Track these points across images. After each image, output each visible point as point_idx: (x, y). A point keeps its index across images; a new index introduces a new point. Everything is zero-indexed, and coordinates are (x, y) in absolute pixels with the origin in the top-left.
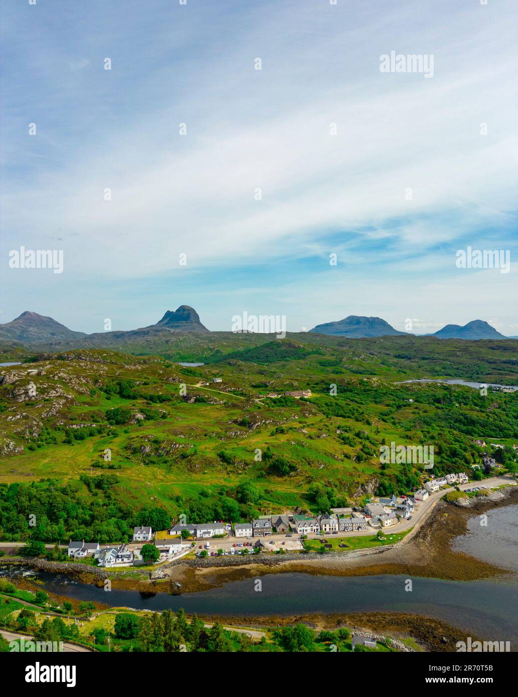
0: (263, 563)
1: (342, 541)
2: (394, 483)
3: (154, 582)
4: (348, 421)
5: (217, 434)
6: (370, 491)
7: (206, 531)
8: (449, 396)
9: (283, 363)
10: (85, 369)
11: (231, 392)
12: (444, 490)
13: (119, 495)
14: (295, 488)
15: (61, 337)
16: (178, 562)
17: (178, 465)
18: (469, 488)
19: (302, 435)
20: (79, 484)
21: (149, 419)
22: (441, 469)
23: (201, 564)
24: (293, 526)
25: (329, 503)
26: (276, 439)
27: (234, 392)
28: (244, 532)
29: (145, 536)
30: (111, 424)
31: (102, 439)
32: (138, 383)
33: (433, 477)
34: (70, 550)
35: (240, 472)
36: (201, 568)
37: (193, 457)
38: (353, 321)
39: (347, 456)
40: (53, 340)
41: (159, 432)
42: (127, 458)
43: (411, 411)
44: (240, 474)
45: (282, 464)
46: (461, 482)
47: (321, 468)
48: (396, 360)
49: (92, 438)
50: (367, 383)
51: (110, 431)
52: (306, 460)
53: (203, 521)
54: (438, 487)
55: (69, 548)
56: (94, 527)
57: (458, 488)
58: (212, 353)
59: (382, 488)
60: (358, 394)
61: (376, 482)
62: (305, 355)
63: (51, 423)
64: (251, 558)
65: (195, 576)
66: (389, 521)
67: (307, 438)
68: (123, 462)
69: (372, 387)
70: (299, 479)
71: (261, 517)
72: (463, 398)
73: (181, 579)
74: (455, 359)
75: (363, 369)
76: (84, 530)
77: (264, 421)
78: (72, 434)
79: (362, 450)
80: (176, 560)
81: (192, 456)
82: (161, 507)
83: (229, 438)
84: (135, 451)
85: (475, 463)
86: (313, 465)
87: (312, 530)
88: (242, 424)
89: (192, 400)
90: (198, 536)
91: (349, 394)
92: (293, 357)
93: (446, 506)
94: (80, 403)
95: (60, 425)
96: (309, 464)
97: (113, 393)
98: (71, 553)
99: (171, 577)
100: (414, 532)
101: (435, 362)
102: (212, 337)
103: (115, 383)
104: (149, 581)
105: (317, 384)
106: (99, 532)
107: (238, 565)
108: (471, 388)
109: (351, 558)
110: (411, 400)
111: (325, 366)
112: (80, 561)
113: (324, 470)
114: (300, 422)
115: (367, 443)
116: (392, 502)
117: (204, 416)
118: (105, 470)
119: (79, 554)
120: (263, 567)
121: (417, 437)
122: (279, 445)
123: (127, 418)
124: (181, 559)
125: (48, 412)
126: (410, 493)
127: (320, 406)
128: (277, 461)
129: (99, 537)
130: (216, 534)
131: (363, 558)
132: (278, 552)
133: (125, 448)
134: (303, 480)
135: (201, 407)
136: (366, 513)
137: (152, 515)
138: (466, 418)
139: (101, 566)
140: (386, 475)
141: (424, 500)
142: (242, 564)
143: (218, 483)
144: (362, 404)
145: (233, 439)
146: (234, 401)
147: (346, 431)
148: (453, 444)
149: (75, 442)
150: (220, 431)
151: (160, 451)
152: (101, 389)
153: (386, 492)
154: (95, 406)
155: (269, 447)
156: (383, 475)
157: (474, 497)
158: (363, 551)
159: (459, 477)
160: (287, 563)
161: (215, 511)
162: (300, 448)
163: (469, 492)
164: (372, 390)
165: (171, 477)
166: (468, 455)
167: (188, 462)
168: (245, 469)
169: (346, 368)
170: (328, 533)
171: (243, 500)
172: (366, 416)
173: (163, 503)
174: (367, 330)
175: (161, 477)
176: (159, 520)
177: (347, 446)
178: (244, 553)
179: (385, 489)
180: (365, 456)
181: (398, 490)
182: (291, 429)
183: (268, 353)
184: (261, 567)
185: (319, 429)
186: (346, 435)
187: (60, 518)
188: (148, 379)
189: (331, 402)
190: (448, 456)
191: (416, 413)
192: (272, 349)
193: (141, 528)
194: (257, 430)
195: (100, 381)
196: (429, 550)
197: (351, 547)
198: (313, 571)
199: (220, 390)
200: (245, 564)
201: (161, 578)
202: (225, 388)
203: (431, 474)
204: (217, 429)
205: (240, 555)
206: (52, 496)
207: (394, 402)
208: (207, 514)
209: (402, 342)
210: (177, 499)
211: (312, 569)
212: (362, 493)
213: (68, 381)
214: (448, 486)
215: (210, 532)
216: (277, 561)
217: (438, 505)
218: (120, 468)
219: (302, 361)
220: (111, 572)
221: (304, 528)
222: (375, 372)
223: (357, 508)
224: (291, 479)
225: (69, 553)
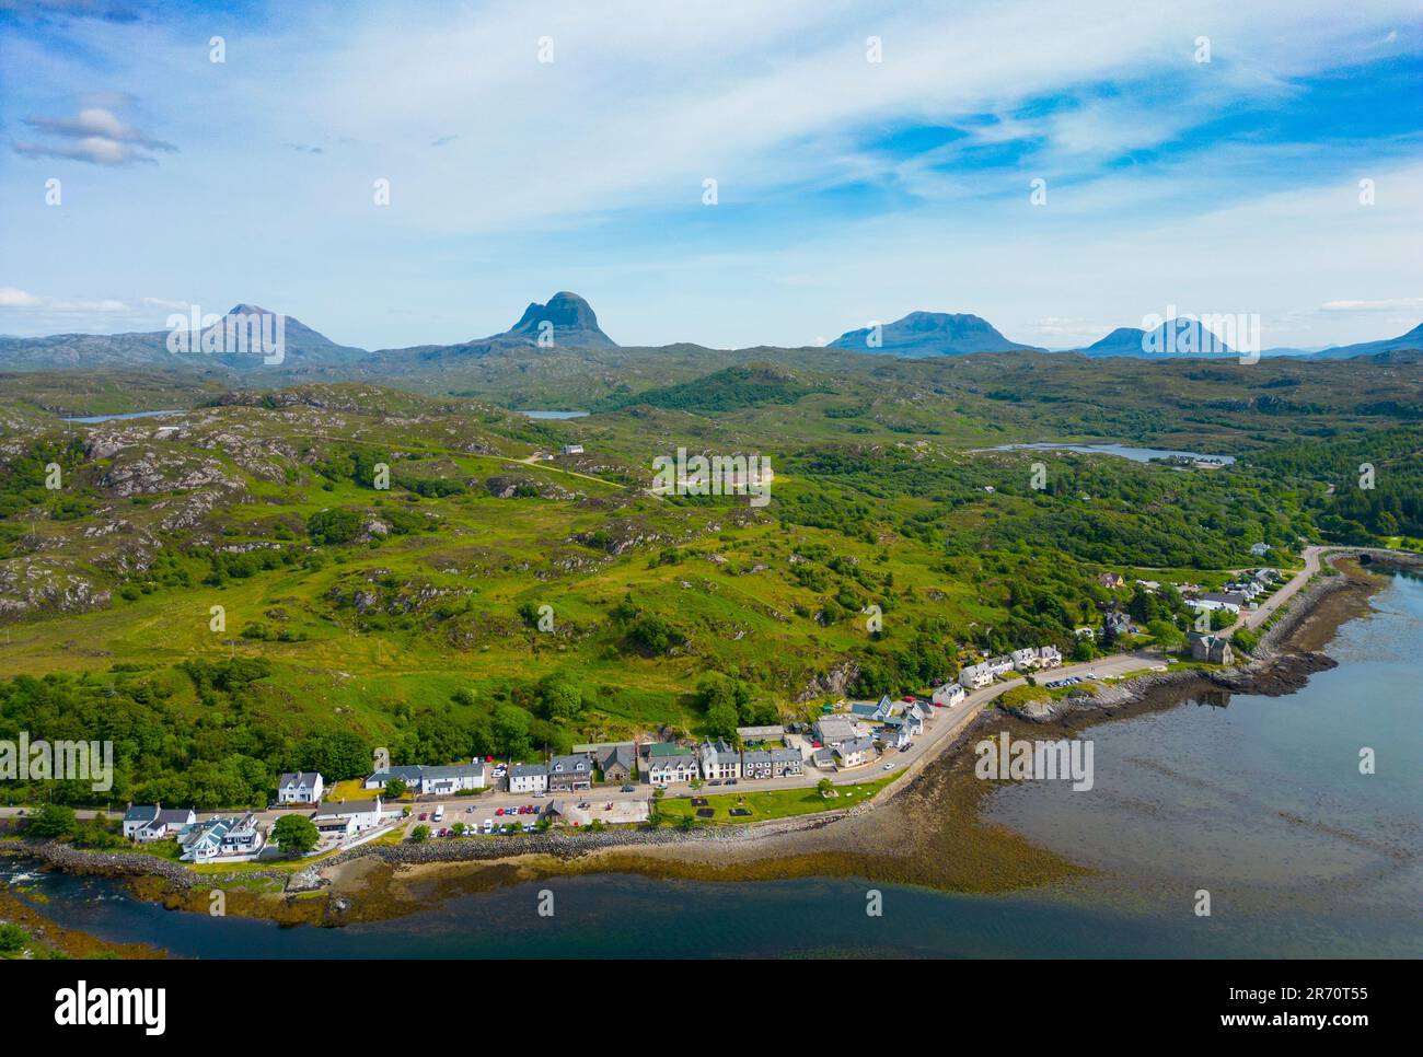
0: (551, 851)
1: (740, 800)
2: (891, 671)
3: (292, 898)
4: (827, 535)
5: (532, 565)
6: (836, 686)
7: (443, 781)
8: (1072, 479)
9: (752, 410)
10: (293, 425)
11: (599, 474)
12: (1004, 683)
13: (264, 703)
14: (677, 680)
15: (313, 357)
16: (362, 851)
17: (429, 635)
18: (1057, 680)
19: (712, 568)
20: (178, 679)
21: (399, 534)
22: (1005, 637)
23: (411, 856)
24: (643, 766)
25: (735, 715)
26: (655, 576)
27: (604, 475)
28: (529, 784)
29: (306, 792)
30: (316, 543)
31: (291, 575)
32: (397, 455)
33: (986, 654)
34: (127, 825)
35: (563, 647)
36: (408, 865)
37: (461, 617)
38: (922, 324)
39: (801, 613)
40: (298, 363)
41: (405, 561)
42: (324, 618)
43: (981, 511)
44: (562, 651)
45: (654, 631)
46: (1044, 665)
47: (739, 638)
48: (988, 403)
49: (269, 573)
50: (903, 452)
51: (309, 559)
52: (707, 620)
53: (445, 758)
54: (991, 676)
55: (127, 819)
56: (191, 772)
57: (1032, 679)
58: (611, 392)
59: (864, 682)
60: (880, 476)
61: (851, 670)
62: (795, 396)
63: (182, 541)
64: (526, 841)
65: (389, 882)
66: (855, 756)
67: (723, 573)
68: (315, 625)
69: (913, 461)
70: (686, 662)
71: (577, 748)
72: (1101, 481)
73: (355, 891)
74: (1112, 400)
75: (915, 423)
76: (168, 782)
77: (641, 538)
78: (223, 564)
79: (837, 598)
80: (359, 847)
81: (459, 615)
82: (355, 728)
83: (558, 573)
84: (342, 604)
85: (1085, 623)
86: (720, 632)
87: (681, 776)
88: (594, 543)
89: (509, 492)
90: (425, 791)
91: (861, 475)
92: (771, 400)
93: (997, 718)
94: (256, 497)
95: (202, 545)
96: (713, 630)
97: (339, 477)
98: (131, 832)
99: (334, 886)
100: (907, 778)
101: (1068, 407)
102: (617, 359)
103: (346, 455)
104: (282, 895)
105: (800, 455)
106: (200, 785)
107: (494, 858)
108: (1126, 461)
109: (748, 840)
110: (988, 488)
111: (834, 417)
112: (146, 849)
113: (745, 642)
114: (722, 539)
115: (852, 583)
116: (878, 713)
117: (520, 527)
118: (269, 644)
119: (144, 833)
120: (547, 861)
121: (968, 570)
122: (653, 590)
123: (351, 532)
124: (370, 844)
125: (176, 519)
126: (927, 692)
127: (784, 502)
128: (644, 623)
129: (197, 795)
130: (465, 787)
131: (778, 839)
132: (588, 828)
133: (325, 595)
134: (694, 665)
135: (524, 505)
136: (815, 737)
137: (326, 748)
138: (1094, 526)
139: (186, 861)
140: (877, 654)
141: (952, 705)
142: (503, 855)
143: (506, 673)
144: (881, 496)
145: (566, 575)
146: (598, 495)
147: (810, 558)
148: (1045, 584)
149: (230, 583)
150: (541, 558)
151: (396, 604)
152: (315, 468)
153: (871, 690)
154: (290, 504)
155: (628, 594)
156: (871, 654)
157: (1064, 699)
158: (776, 823)
159: (1040, 655)
160: (604, 851)
161: (476, 736)
162: (700, 596)
163: (1056, 688)
164: (911, 468)
165: (411, 659)
166: (1071, 607)
167: (451, 627)
168: (573, 642)
169: (878, 421)
170: (716, 783)
171: (544, 712)
172: (868, 524)
173: (359, 720)
174: (949, 340)
175: (387, 660)
176: (342, 759)
177: (805, 590)
178: (513, 829)
179: (870, 683)
180: (842, 610)
181: (899, 686)
182: (692, 553)
183: (721, 392)
184: (543, 862)
185: (755, 554)
186: (808, 566)
187: (124, 754)
188: (421, 446)
189: (811, 495)
190: (1028, 610)
191: (990, 514)
192: (730, 382)
193: (296, 777)
194: (625, 555)
195: (313, 450)
196: (928, 820)
197: (756, 814)
198: (655, 870)
199: (575, 471)
200: (511, 853)
201: (309, 889)
202: (587, 467)
203: (984, 648)
204: (535, 555)
205: (503, 834)
206: (108, 706)
207: (951, 493)
208: (456, 744)
209: (1009, 364)
210: (398, 711)
211: (655, 865)
212: (819, 692)
213: (236, 451)
214: (1015, 674)
215: (450, 784)
216: (581, 848)
217: (981, 716)
218: (305, 640)
219: (789, 407)
220: (203, 874)
221: (664, 773)
222: (938, 429)
223: (797, 725)
224: (670, 662)
225: (127, 831)
